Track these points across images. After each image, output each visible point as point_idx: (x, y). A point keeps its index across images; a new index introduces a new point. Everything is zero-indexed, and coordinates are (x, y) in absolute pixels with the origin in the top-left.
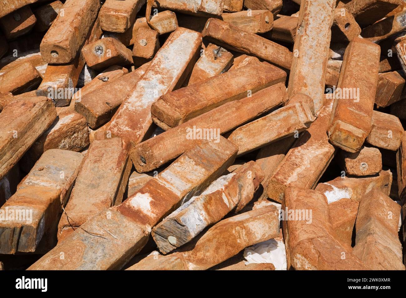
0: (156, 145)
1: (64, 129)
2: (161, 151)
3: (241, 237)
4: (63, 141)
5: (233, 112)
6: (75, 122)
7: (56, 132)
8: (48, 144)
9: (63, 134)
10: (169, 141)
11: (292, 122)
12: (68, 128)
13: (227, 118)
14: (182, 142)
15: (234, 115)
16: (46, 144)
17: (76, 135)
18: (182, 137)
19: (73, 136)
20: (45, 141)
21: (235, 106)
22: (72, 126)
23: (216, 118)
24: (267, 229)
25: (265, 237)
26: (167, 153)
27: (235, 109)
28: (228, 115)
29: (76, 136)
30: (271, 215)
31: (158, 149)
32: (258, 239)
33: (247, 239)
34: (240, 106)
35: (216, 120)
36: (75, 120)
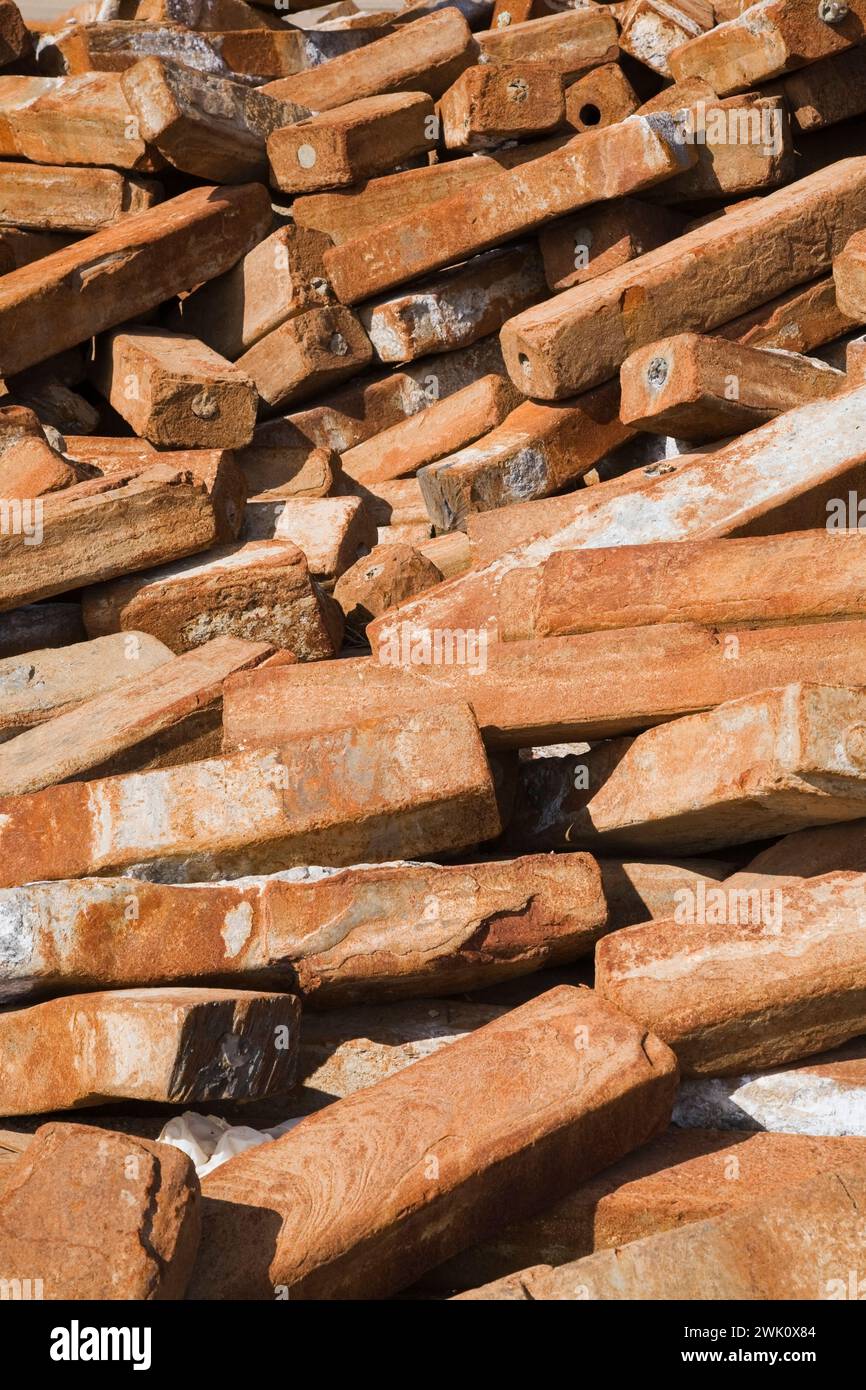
0: (248, 690)
1: (208, 584)
2: (260, 717)
3: (84, 1053)
4: (203, 618)
5: (649, 663)
6: (258, 571)
7: (175, 586)
8: (139, 615)
9: (202, 597)
10: (302, 689)
11: (758, 752)
12: (224, 584)
13: (609, 676)
14: (359, 708)
15: (647, 675)
16: (126, 611)
17: (262, 611)
18: (367, 691)
19: (252, 614)
20: (127, 602)
21: (666, 640)
22: (244, 582)
23: (552, 664)
24: (146, 1058)
25: (135, 1085)
26: (281, 727)
27: (662, 651)
28: (617, 666)
29: (262, 616)
30: (165, 1015)
31: (246, 704)
32: (117, 1082)
33: (94, 1066)
34: (695, 647)
35: (548, 672)
36: (261, 566)
